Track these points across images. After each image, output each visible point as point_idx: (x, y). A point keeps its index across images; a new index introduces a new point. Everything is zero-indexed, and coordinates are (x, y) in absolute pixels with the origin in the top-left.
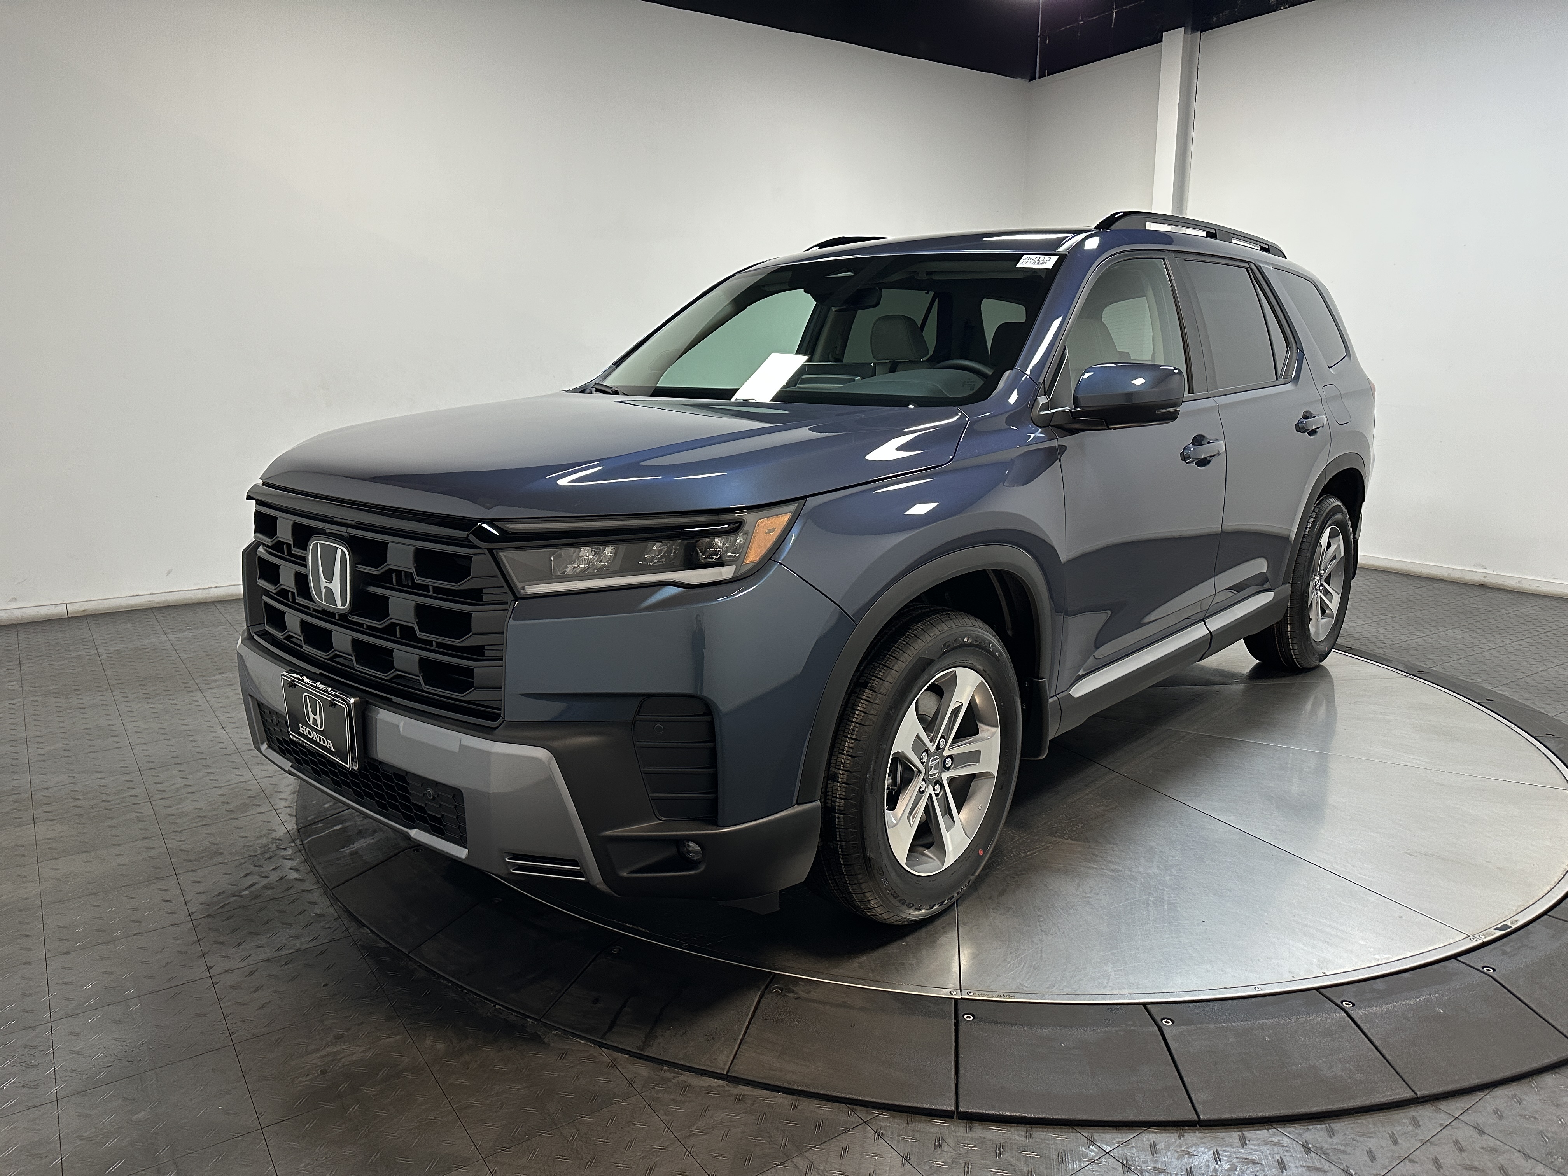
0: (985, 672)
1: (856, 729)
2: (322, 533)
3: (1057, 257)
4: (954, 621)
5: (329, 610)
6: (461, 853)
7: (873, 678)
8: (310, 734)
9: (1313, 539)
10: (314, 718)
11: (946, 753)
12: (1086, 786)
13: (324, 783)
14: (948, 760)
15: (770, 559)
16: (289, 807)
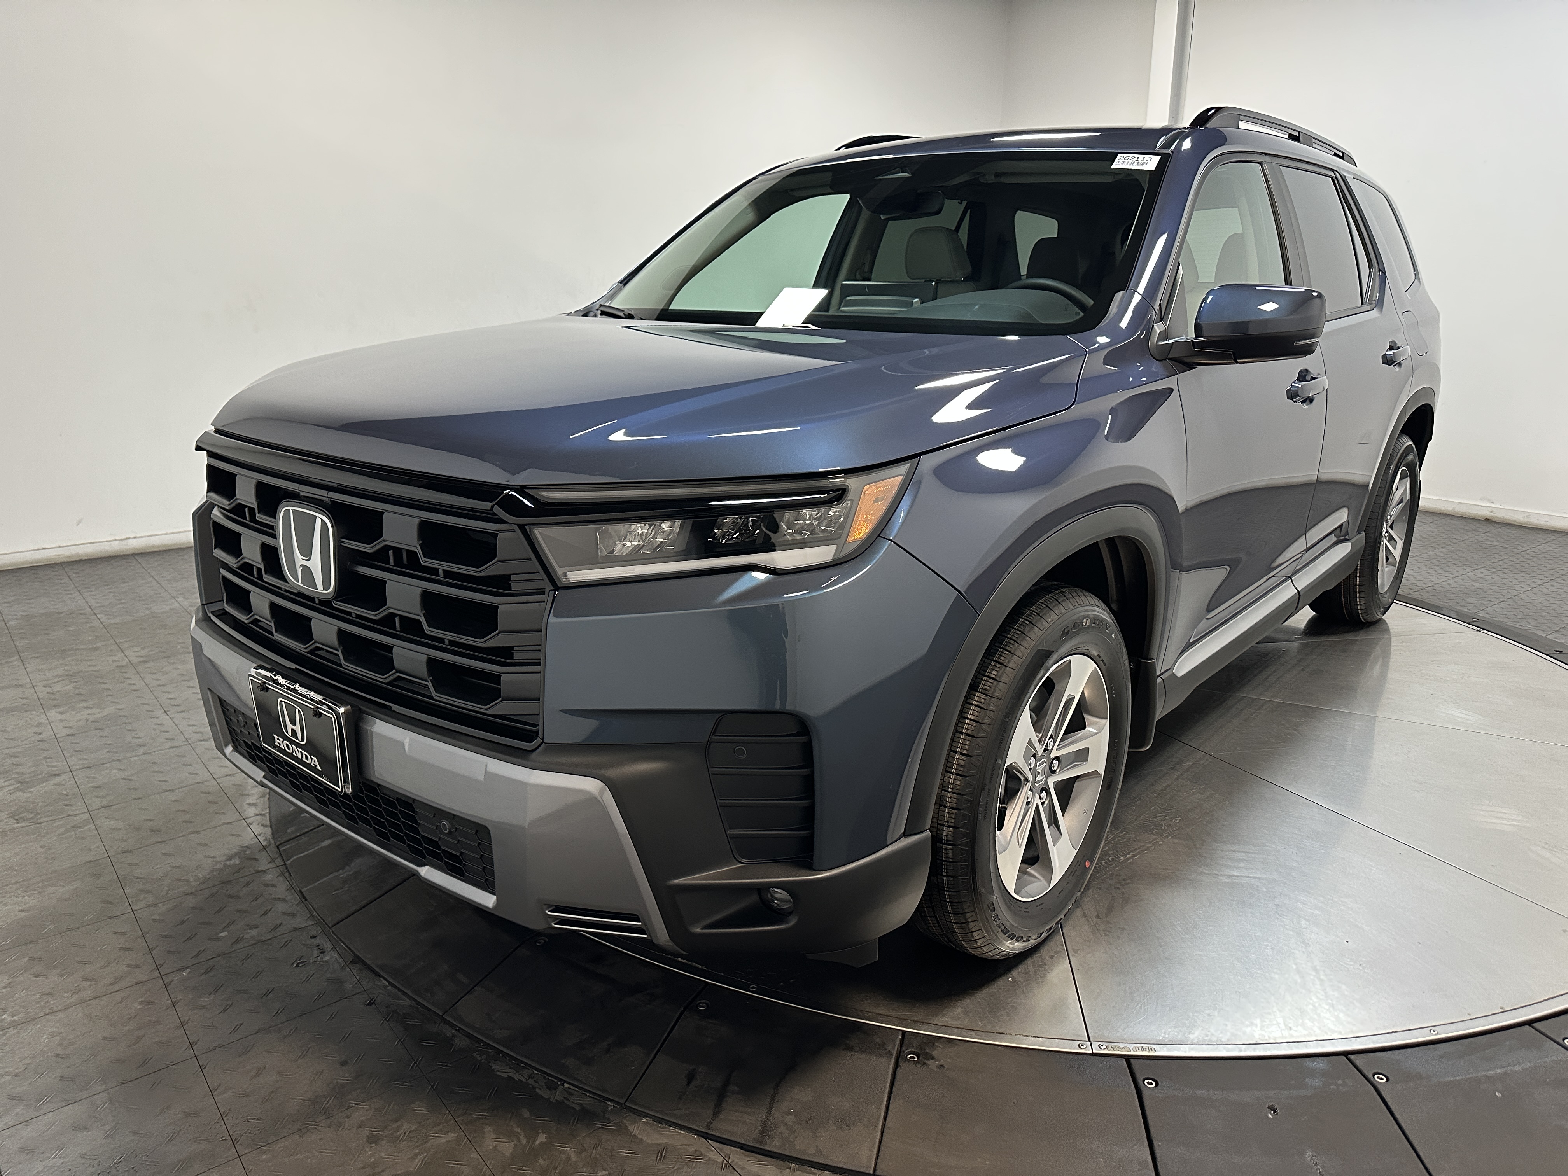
0: (1100, 657)
1: (967, 743)
2: (294, 496)
3: (1160, 157)
4: (1071, 600)
5: (307, 593)
6: (488, 900)
7: (985, 678)
8: (288, 748)
9: (1388, 484)
10: (292, 729)
11: (1053, 756)
12: (1172, 769)
13: (306, 800)
14: (1055, 762)
15: (879, 536)
16: (261, 815)
